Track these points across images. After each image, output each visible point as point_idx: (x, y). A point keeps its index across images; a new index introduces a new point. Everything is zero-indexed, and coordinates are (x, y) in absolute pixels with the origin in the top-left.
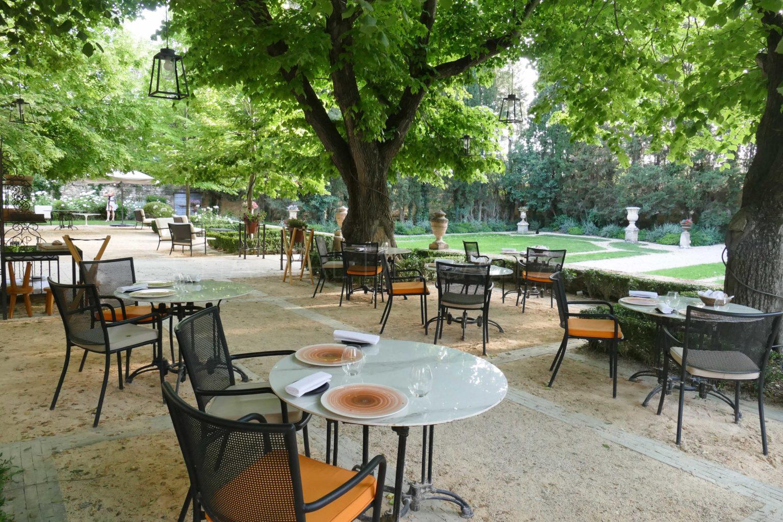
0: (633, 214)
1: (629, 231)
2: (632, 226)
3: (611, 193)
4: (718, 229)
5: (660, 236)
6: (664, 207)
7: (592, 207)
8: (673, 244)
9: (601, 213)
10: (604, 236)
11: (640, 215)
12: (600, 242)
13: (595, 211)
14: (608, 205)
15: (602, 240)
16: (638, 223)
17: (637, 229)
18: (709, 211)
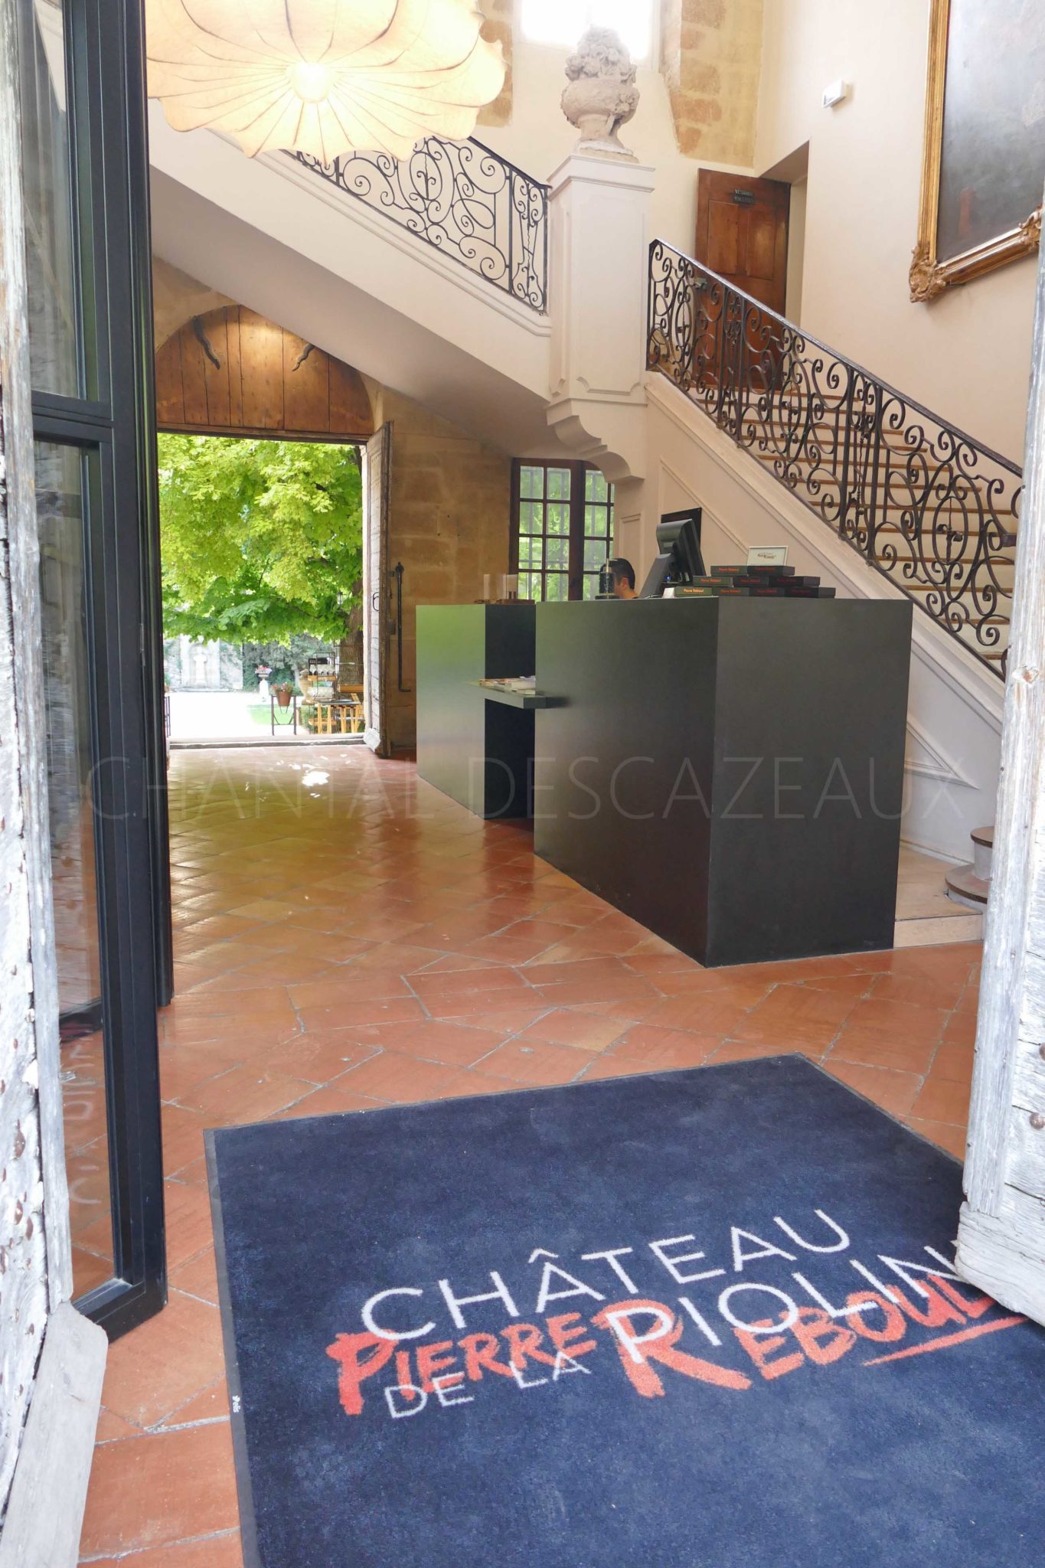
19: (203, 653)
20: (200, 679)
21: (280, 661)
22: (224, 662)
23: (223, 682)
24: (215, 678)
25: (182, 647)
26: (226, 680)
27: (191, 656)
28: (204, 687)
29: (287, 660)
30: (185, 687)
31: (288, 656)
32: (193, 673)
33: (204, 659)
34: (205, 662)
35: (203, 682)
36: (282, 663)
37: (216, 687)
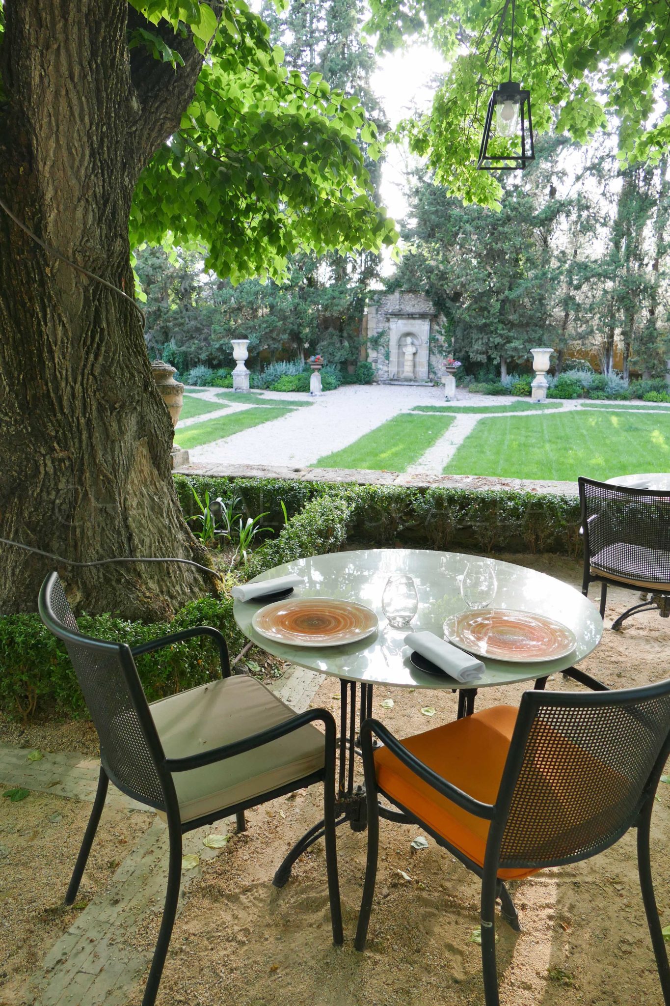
0: (240, 351)
1: (238, 375)
2: (241, 369)
3: (196, 319)
4: (339, 367)
5: (273, 380)
6: (274, 339)
7: (167, 339)
8: (293, 391)
9: (183, 349)
10: (195, 384)
11: (250, 349)
12: (202, 394)
13: (172, 346)
14: (192, 338)
15: (203, 391)
16: (248, 364)
17: (248, 372)
18: (325, 343)
19: (412, 344)
20: (407, 370)
21: (483, 353)
22: (434, 354)
23: (432, 376)
24: (423, 371)
25: (391, 337)
26: (435, 373)
27: (400, 346)
28: (411, 380)
29: (490, 352)
30: (391, 380)
31: (491, 348)
32: (400, 364)
33: (413, 350)
34: (414, 354)
35: (411, 375)
36: (485, 357)
37: (422, 380)
